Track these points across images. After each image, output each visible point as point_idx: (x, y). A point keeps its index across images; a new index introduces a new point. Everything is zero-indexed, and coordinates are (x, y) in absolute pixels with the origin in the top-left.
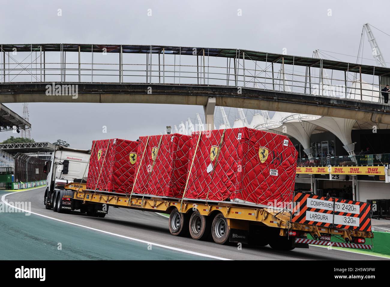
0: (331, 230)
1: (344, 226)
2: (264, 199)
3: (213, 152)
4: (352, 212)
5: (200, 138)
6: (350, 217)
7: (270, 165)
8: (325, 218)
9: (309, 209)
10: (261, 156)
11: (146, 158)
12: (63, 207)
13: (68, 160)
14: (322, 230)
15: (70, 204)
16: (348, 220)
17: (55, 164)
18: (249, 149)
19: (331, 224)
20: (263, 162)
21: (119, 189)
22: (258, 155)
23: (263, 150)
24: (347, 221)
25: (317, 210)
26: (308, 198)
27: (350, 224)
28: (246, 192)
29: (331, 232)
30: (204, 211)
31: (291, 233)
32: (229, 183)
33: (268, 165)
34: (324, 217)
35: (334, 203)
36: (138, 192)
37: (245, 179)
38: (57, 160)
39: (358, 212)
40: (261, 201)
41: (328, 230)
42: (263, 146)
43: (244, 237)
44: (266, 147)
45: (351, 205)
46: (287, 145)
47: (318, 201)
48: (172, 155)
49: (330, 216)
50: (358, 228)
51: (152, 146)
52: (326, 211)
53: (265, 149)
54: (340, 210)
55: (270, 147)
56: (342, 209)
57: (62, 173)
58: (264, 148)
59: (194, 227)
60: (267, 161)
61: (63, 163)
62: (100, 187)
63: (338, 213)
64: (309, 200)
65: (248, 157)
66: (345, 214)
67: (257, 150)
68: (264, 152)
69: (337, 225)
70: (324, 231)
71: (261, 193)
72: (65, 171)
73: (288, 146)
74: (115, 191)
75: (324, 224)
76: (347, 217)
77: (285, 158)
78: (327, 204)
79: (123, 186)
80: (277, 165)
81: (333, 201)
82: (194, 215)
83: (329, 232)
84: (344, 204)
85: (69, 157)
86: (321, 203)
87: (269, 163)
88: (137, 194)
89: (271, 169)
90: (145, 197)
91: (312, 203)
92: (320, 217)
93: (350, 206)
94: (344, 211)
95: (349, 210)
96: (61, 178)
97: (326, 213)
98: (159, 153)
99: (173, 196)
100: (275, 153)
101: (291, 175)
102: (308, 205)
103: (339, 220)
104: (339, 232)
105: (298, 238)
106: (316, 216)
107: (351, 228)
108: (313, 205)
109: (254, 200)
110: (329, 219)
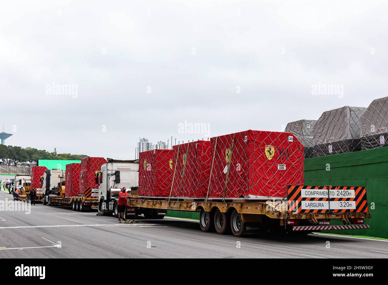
0: (328, 216)
1: (340, 211)
2: (275, 192)
3: (227, 154)
4: (347, 197)
5: (217, 143)
6: (345, 201)
7: (278, 160)
8: (321, 205)
9: (304, 199)
10: (267, 154)
11: (179, 164)
12: (128, 214)
13: (119, 170)
14: (320, 216)
15: (134, 210)
16: (343, 204)
17: (108, 175)
18: (256, 149)
19: (327, 210)
20: (270, 159)
21: (164, 194)
22: (265, 153)
23: (269, 148)
24: (343, 206)
25: (312, 199)
26: (301, 189)
27: (347, 208)
28: (257, 188)
29: (329, 217)
30: (223, 209)
31: (289, 223)
32: (242, 181)
33: (275, 161)
34: (319, 205)
35: (329, 191)
36: (176, 195)
37: (254, 176)
38: (109, 171)
39: (353, 196)
40: (272, 194)
41: (326, 216)
42: (268, 145)
43: (258, 229)
44: (272, 145)
45: (346, 190)
46: (292, 141)
47: (312, 190)
48: (198, 160)
49: (326, 203)
50: (355, 211)
51: (183, 154)
52: (321, 199)
53: (271, 147)
54: (335, 196)
55: (275, 145)
56: (337, 195)
57: (115, 182)
58: (269, 146)
59: (218, 223)
60: (274, 157)
61: (115, 174)
62: (148, 194)
63: (333, 199)
64: (303, 191)
65: (256, 157)
66: (340, 199)
67: (263, 149)
68: (270, 150)
69: (333, 210)
70: (321, 217)
71: (271, 187)
72: (117, 181)
73: (294, 141)
74: (160, 196)
75: (320, 210)
76: (343, 202)
77: (292, 153)
78: (322, 192)
79: (166, 190)
80: (284, 159)
81: (327, 189)
82: (217, 212)
83: (326, 217)
84: (339, 190)
85: (120, 168)
86: (315, 193)
87: (277, 159)
88: (175, 197)
89: (278, 165)
90: (180, 200)
91: (307, 193)
92: (316, 205)
93: (344, 192)
94: (339, 197)
95: (344, 195)
96: (114, 188)
97: (321, 201)
98: (188, 159)
99: (202, 196)
100: (281, 149)
101: (300, 167)
102: (303, 195)
103: (335, 206)
104: (337, 216)
105: (296, 226)
106: (311, 204)
107: (348, 211)
108: (308, 195)
109: (265, 194)
110: (325, 206)
